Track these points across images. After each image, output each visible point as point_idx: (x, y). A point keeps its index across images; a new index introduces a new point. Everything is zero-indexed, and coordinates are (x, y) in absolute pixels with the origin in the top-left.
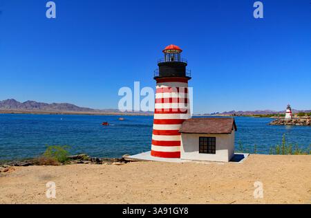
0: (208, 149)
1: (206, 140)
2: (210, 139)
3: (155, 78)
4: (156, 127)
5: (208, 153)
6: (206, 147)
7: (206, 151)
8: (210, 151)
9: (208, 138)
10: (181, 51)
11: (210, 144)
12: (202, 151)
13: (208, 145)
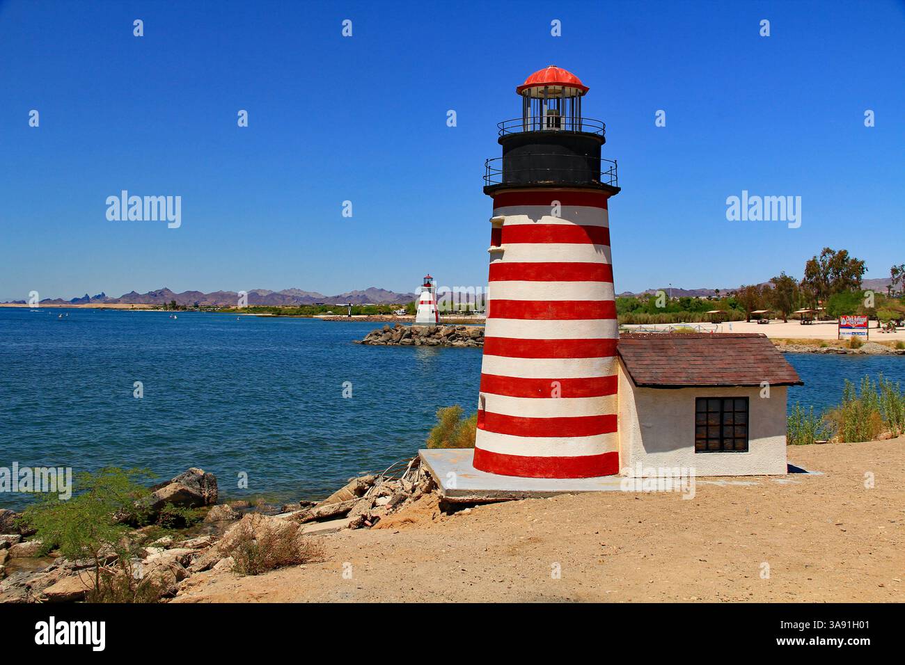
0: (722, 439)
1: (714, 407)
2: (728, 406)
3: (488, 190)
4: (494, 365)
5: (722, 449)
6: (714, 433)
7: (715, 443)
8: (728, 443)
9: (722, 400)
10: (585, 90)
11: (728, 418)
12: (702, 444)
13: (722, 425)
